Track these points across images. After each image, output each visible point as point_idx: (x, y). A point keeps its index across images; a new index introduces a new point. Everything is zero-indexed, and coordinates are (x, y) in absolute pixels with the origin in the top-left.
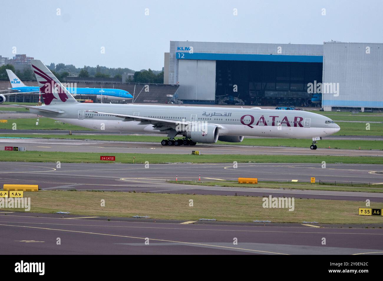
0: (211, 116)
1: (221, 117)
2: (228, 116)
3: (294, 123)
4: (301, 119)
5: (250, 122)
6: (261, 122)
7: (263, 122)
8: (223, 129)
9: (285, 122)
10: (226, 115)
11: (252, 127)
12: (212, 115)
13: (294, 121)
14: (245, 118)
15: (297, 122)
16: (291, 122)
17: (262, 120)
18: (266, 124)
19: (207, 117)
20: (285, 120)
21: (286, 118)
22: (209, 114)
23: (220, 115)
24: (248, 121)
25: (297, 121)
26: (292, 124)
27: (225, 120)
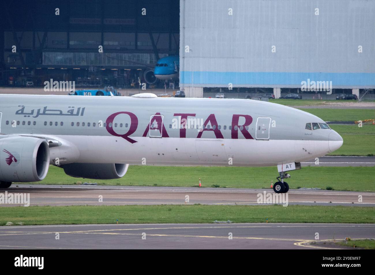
0: (37, 116)
1: (59, 119)
2: (77, 114)
3: (231, 131)
4: (249, 120)
5: (128, 129)
6: (154, 129)
7: (159, 128)
8: (65, 147)
9: (211, 127)
10: (71, 113)
11: (133, 141)
12: (38, 114)
13: (231, 125)
14: (117, 120)
15: (239, 127)
16: (225, 127)
17: (155, 124)
18: (165, 135)
19: (27, 119)
20: (209, 123)
21: (212, 118)
22: (33, 111)
23: (59, 112)
24: (124, 125)
25: (239, 124)
26: (227, 132)
27: (71, 124)
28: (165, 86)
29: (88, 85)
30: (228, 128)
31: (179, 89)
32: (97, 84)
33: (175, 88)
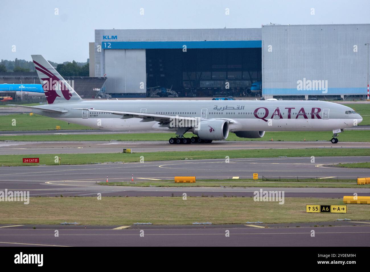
0: (223, 110)
1: (233, 111)
2: (241, 109)
3: (311, 115)
4: (319, 110)
5: (264, 115)
6: (276, 115)
7: (278, 115)
8: (236, 124)
9: (302, 114)
10: (238, 108)
11: (266, 121)
12: (224, 109)
13: (311, 112)
14: (259, 111)
15: (315, 113)
16: (308, 114)
17: (277, 113)
18: (281, 117)
19: (218, 112)
20: (301, 112)
21: (302, 110)
22: (221, 108)
23: (233, 108)
24: (262, 114)
25: (315, 112)
26: (309, 116)
27: (238, 113)
28: (256, 95)
29: (221, 95)
30: (310, 114)
31: (262, 96)
32: (225, 95)
33: (260, 96)
